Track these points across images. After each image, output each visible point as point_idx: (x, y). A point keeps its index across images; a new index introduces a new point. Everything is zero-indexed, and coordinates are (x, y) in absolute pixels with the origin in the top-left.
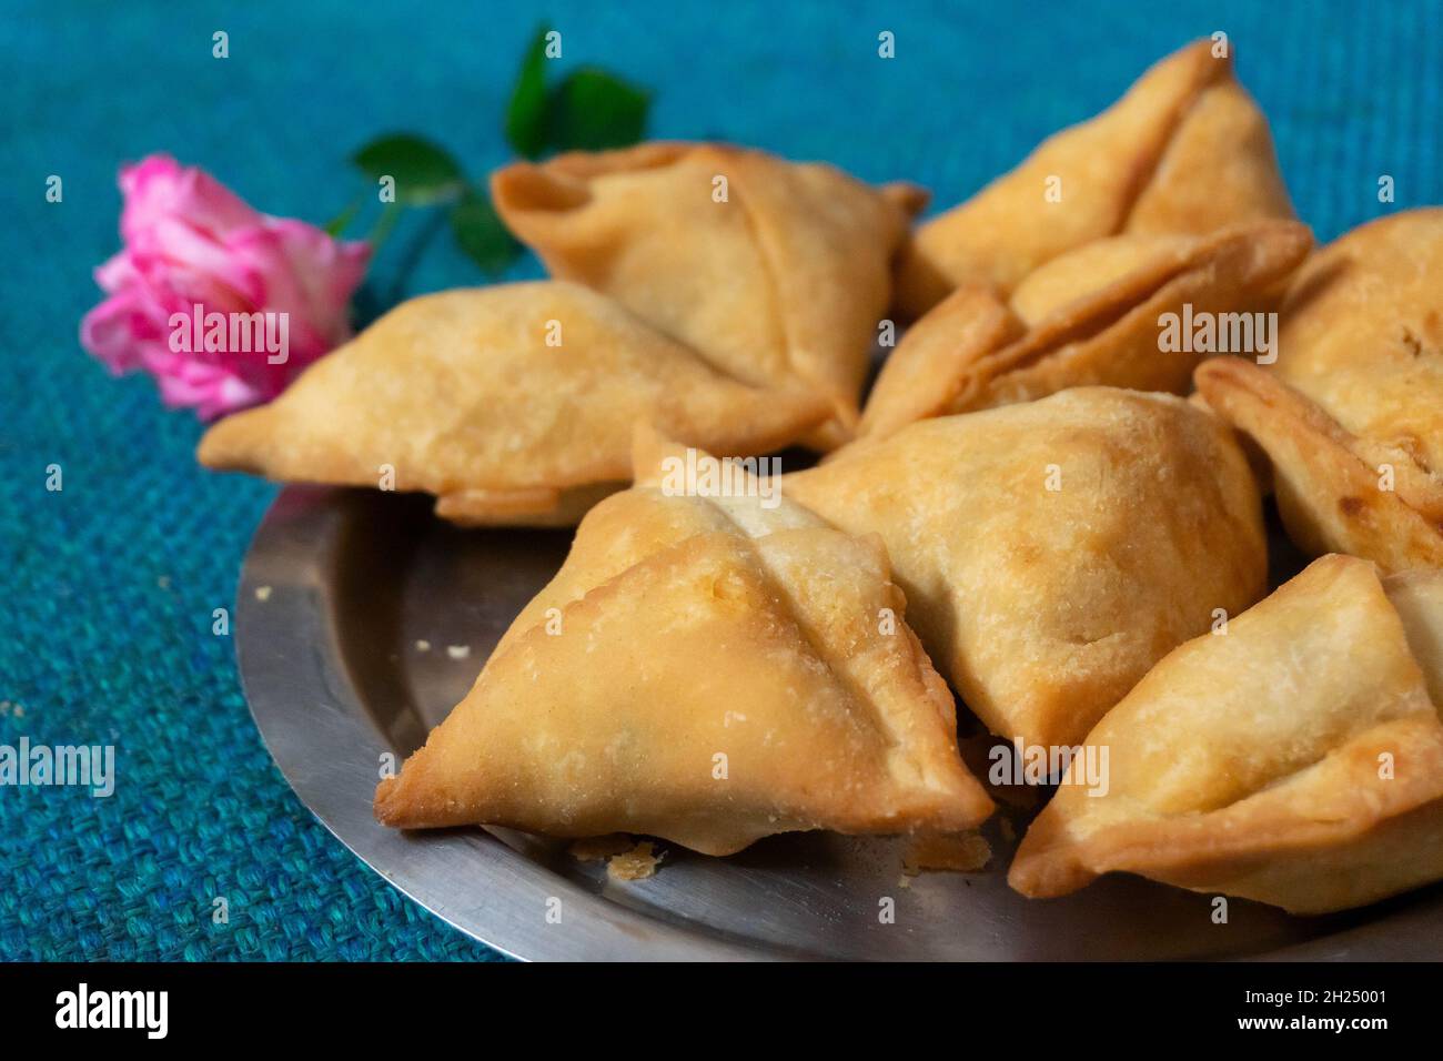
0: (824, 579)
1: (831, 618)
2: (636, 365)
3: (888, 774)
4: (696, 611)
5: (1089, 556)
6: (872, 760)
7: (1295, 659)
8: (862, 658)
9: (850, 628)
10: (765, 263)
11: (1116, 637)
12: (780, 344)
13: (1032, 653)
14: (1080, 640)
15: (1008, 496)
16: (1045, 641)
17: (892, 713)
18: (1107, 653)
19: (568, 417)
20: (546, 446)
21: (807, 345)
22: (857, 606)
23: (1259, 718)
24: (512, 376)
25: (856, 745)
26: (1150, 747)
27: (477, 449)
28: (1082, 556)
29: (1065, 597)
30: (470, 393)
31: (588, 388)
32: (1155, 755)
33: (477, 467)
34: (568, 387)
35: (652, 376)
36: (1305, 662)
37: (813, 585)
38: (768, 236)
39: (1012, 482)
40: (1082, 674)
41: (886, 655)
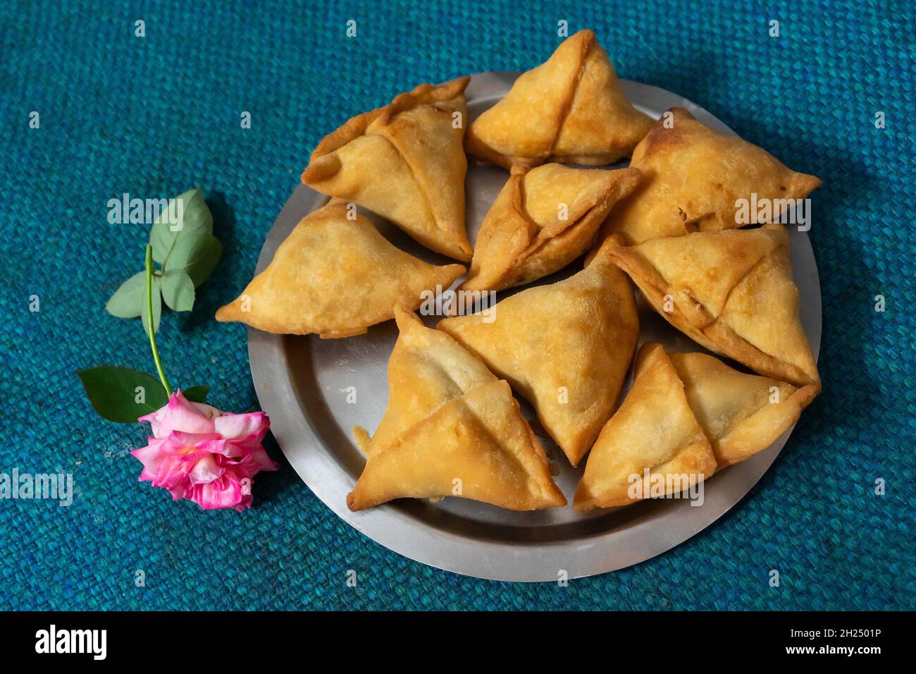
0: (491, 412)
1: (497, 428)
2: (387, 274)
3: (530, 493)
4: (451, 443)
5: (582, 379)
6: (523, 490)
7: (660, 431)
8: (510, 440)
9: (505, 430)
10: (419, 187)
11: (595, 404)
12: (432, 218)
13: (567, 420)
14: (583, 410)
15: (549, 355)
16: (572, 415)
17: (525, 463)
18: (593, 411)
19: (366, 303)
20: (359, 314)
21: (443, 219)
22: (505, 421)
23: (650, 454)
24: (340, 290)
25: (517, 487)
26: (614, 463)
27: (332, 318)
28: (579, 380)
29: (576, 398)
30: (325, 300)
31: (371, 290)
32: (616, 466)
33: (333, 324)
34: (363, 292)
35: (394, 277)
36: (664, 432)
37: (489, 416)
38: (418, 174)
39: (549, 348)
40: (585, 425)
41: (518, 438)
